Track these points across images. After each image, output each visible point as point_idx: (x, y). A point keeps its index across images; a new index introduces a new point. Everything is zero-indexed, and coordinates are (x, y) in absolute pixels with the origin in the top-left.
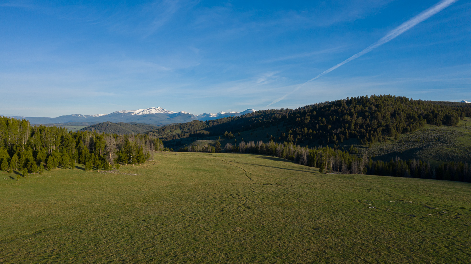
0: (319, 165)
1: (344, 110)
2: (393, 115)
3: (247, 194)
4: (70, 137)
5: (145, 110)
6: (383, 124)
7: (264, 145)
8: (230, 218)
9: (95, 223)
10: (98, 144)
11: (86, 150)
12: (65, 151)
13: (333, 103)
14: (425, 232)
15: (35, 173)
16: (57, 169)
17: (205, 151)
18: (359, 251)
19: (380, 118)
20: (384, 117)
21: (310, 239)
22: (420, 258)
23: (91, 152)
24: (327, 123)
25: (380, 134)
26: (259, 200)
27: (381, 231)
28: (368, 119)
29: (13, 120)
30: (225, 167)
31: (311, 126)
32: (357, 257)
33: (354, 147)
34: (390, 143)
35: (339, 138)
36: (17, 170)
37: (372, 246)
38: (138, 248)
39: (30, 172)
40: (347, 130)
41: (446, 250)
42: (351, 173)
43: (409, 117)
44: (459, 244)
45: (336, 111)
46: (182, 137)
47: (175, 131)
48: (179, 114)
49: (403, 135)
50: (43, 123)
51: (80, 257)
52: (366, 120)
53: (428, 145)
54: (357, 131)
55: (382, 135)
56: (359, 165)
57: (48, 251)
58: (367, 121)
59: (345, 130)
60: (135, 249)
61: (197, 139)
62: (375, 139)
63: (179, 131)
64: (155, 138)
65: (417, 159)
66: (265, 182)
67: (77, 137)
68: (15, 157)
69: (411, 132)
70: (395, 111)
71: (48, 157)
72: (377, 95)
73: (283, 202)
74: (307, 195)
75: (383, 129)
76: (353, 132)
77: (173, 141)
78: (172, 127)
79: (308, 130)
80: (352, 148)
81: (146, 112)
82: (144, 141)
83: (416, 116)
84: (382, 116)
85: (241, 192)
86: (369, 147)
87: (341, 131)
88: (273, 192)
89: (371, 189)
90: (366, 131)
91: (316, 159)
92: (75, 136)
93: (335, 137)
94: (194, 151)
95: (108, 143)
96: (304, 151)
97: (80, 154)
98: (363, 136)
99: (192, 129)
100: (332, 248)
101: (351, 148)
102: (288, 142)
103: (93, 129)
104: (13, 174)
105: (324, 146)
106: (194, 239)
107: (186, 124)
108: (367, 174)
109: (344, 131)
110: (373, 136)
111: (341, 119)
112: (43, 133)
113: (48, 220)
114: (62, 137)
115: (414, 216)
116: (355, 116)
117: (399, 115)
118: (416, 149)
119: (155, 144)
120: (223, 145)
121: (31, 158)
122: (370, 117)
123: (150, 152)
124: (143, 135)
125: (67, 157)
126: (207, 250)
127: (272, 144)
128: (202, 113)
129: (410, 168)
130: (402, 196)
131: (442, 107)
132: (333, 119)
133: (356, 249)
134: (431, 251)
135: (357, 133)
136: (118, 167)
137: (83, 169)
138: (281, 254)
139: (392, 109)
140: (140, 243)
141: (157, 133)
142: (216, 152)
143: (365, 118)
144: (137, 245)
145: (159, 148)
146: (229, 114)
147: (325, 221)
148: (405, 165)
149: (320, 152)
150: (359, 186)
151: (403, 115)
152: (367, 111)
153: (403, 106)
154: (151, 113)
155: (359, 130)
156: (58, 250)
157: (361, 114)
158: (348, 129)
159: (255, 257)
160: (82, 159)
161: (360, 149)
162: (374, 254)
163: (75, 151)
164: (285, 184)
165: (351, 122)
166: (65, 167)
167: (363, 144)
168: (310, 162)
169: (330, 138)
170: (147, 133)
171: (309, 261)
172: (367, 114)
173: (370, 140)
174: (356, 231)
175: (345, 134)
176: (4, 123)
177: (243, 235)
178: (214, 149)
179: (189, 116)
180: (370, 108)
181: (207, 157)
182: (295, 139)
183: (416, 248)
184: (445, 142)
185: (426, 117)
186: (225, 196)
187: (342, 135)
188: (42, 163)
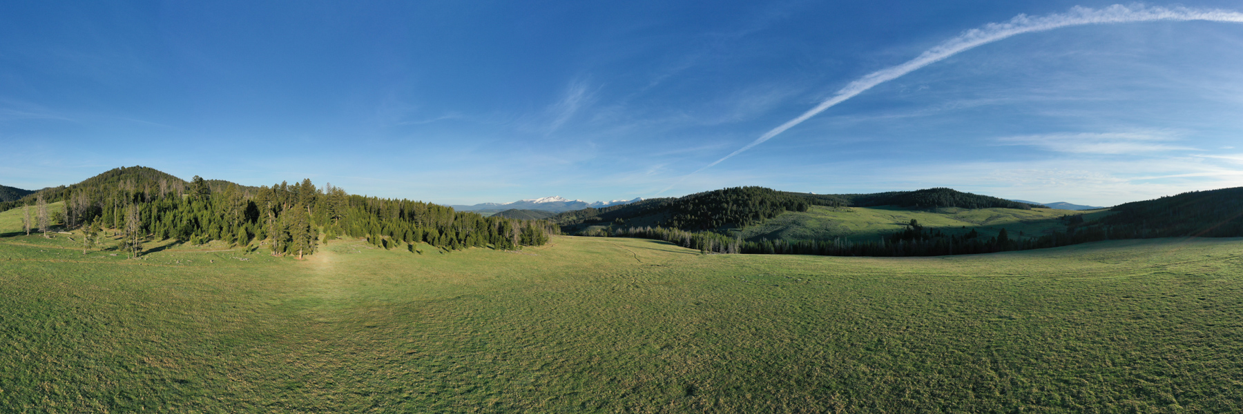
0: (701, 248)
2: (761, 203)
3: (636, 275)
4: (483, 221)
6: (753, 210)
7: (652, 230)
8: (620, 296)
9: (502, 295)
10: (505, 228)
11: (495, 233)
12: (479, 232)
13: (712, 192)
14: (785, 298)
15: (457, 250)
16: (473, 247)
17: (598, 235)
18: (734, 321)
19: (751, 206)
20: (754, 205)
21: (692, 313)
22: (782, 320)
23: (499, 234)
24: (707, 210)
25: (751, 219)
26: (646, 279)
27: (752, 301)
28: (741, 207)
29: (442, 207)
30: (616, 250)
31: (693, 213)
32: (733, 326)
33: (730, 230)
34: (759, 227)
35: (717, 223)
36: (444, 247)
37: (745, 315)
38: (537, 320)
39: (453, 248)
41: (800, 310)
42: (728, 253)
43: (773, 204)
44: (809, 303)
47: (571, 218)
48: (575, 202)
49: (769, 220)
50: (464, 210)
51: (489, 322)
53: (787, 227)
55: (753, 220)
56: (734, 246)
57: (465, 314)
59: (723, 216)
60: (534, 320)
61: (591, 225)
62: (747, 223)
63: (575, 218)
64: (554, 224)
65: (779, 239)
66: (652, 263)
67: (489, 221)
68: (443, 236)
69: (774, 217)
70: (762, 200)
71: (466, 237)
72: (748, 186)
73: (669, 281)
74: (690, 274)
75: (753, 215)
76: (729, 217)
77: (569, 226)
78: (568, 214)
79: (691, 216)
81: (546, 201)
82: (543, 226)
83: (778, 204)
84: (752, 203)
85: (630, 273)
86: (742, 231)
87: (719, 217)
88: (659, 272)
89: (744, 266)
90: (740, 216)
91: (698, 242)
92: (487, 221)
93: (715, 222)
94: (588, 236)
95: (513, 227)
96: (688, 235)
97: (491, 235)
98: (737, 221)
99: (587, 216)
100: (711, 320)
101: (728, 231)
102: (673, 227)
103: (501, 215)
104: (441, 249)
105: (705, 230)
106: (587, 314)
107: (581, 211)
108: (741, 253)
109: (721, 217)
110: (745, 221)
111: (719, 206)
112: (463, 218)
113: (465, 288)
114: (477, 221)
115: (777, 286)
116: (731, 204)
117: (765, 203)
118: (779, 231)
119: (553, 229)
120: (614, 230)
121: (455, 238)
122: (742, 204)
123: (549, 236)
124: (543, 220)
125: (481, 238)
126: (598, 325)
127: (659, 229)
128: (595, 201)
129: (774, 246)
130: (768, 270)
131: (796, 197)
132: (712, 206)
133: (732, 319)
134: (790, 313)
135: (732, 218)
136: (521, 248)
137: (493, 249)
138: (667, 328)
139: (760, 198)
140: (539, 315)
141: (555, 219)
142: (608, 236)
143: (739, 205)
144: (535, 317)
145: (557, 232)
146: (620, 202)
147: (706, 297)
148: (770, 244)
149: (701, 235)
150: (734, 264)
151: (768, 203)
152: (740, 200)
153: (768, 195)
154: (550, 201)
155: (734, 215)
156: (472, 314)
157: (736, 201)
158: (725, 215)
159: (643, 332)
160: (492, 240)
161: (735, 232)
162: (747, 322)
163: (487, 233)
164: (671, 265)
165: (728, 209)
166: (479, 246)
167: (737, 228)
168: (693, 245)
169: (710, 223)
170: (547, 219)
171: (691, 333)
172: (741, 202)
173: (743, 224)
174: (732, 304)
175: (722, 219)
176: (436, 209)
177: (632, 311)
178: (606, 234)
179: (583, 204)
180: (743, 197)
181: (599, 241)
182: (679, 225)
183: (779, 312)
184: (799, 224)
185: (785, 205)
186: (615, 276)
187: (720, 220)
188: (462, 242)
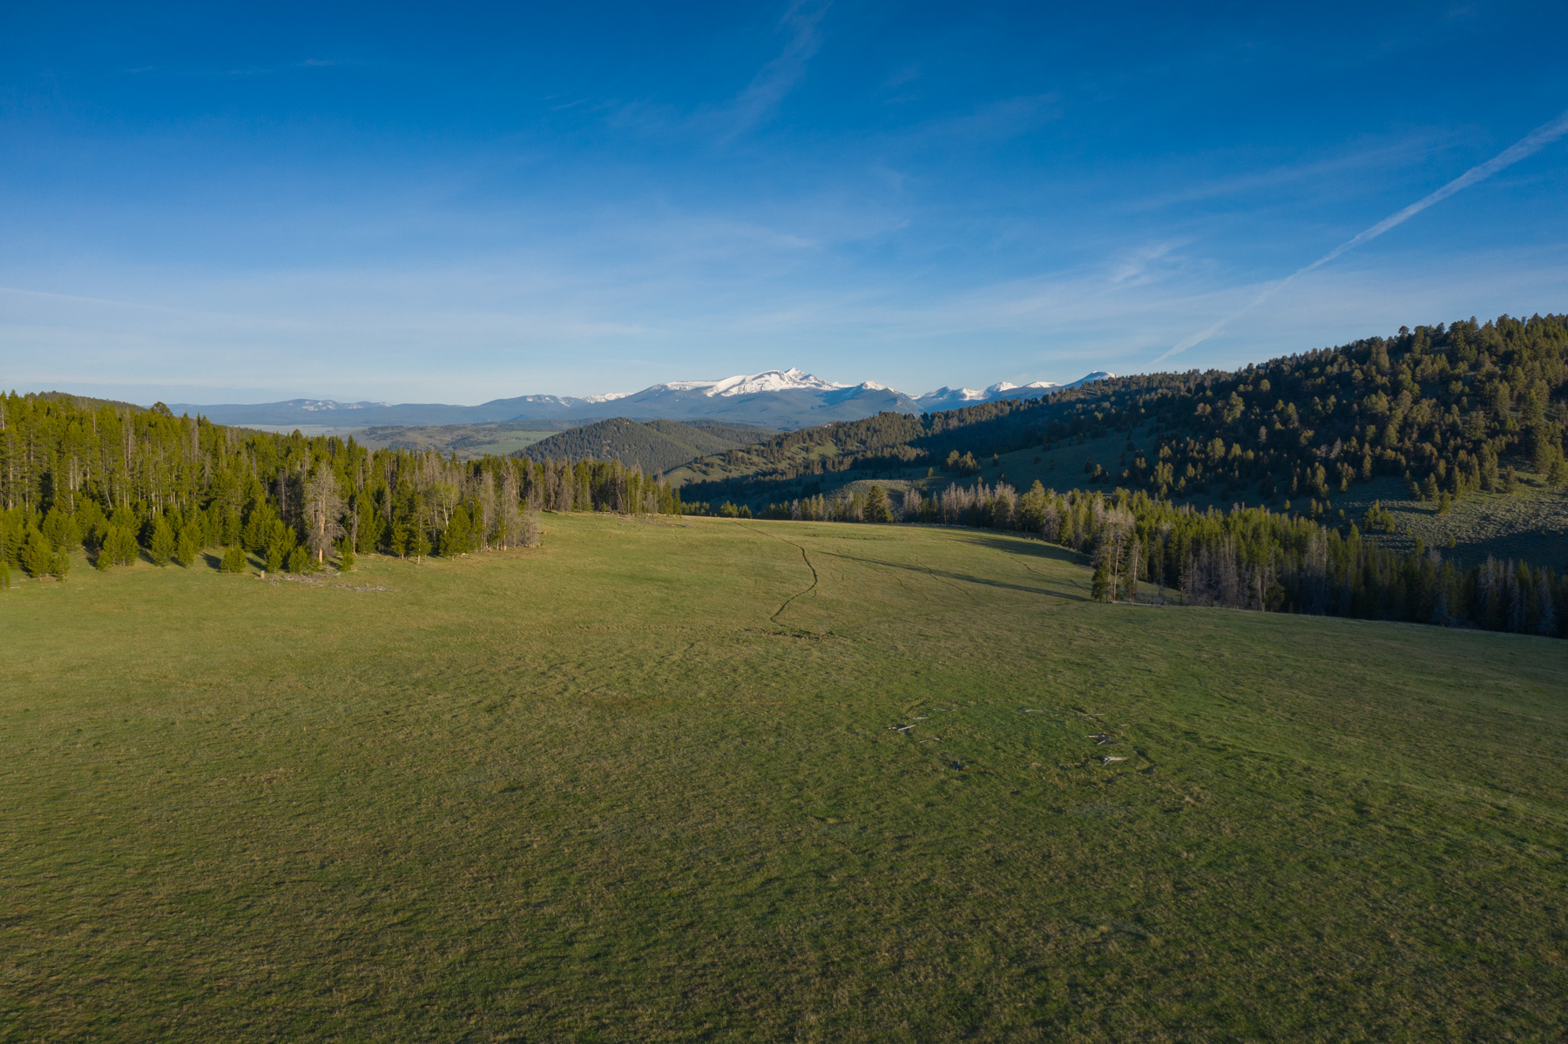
1: (1374, 373)
5: (749, 378)
6: (1511, 424)
7: (1012, 499)
16: (139, 565)
19: (1505, 404)
20: (1520, 399)
24: (1301, 421)
25: (1492, 463)
28: (1455, 408)
31: (1243, 432)
33: (1382, 509)
34: (1527, 498)
35: (1333, 477)
40: (1367, 446)
45: (1344, 380)
46: (834, 468)
47: (819, 450)
48: (859, 392)
52: (1448, 410)
54: (1406, 453)
55: (1501, 465)
58: (1450, 413)
59: (1362, 447)
62: (1468, 481)
63: (830, 450)
75: (1508, 445)
76: (1390, 453)
78: (813, 436)
79: (1228, 447)
80: (1376, 514)
81: (752, 387)
84: (1516, 393)
86: (1439, 511)
87: (1346, 453)
90: (1441, 449)
93: (1321, 473)
98: (1423, 468)
99: (874, 441)
101: (1372, 511)
107: (856, 424)
109: (1355, 452)
110: (1461, 471)
111: (1355, 406)
116: (1406, 397)
122: (1465, 399)
128: (933, 388)
132: (1324, 407)
135: (1403, 458)
141: (758, 455)
143: (1445, 402)
152: (1460, 377)
154: (768, 387)
155: (1414, 446)
157: (1437, 388)
158: (1373, 444)
161: (1406, 515)
165: (1390, 417)
167: (1420, 500)
169: (1302, 478)
172: (1459, 386)
173: (1446, 483)
175: (1356, 461)
179: (887, 397)
180: (1472, 367)
182: (1176, 478)
187: (1346, 465)
